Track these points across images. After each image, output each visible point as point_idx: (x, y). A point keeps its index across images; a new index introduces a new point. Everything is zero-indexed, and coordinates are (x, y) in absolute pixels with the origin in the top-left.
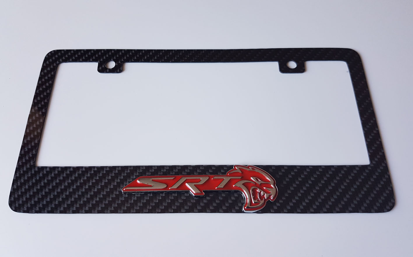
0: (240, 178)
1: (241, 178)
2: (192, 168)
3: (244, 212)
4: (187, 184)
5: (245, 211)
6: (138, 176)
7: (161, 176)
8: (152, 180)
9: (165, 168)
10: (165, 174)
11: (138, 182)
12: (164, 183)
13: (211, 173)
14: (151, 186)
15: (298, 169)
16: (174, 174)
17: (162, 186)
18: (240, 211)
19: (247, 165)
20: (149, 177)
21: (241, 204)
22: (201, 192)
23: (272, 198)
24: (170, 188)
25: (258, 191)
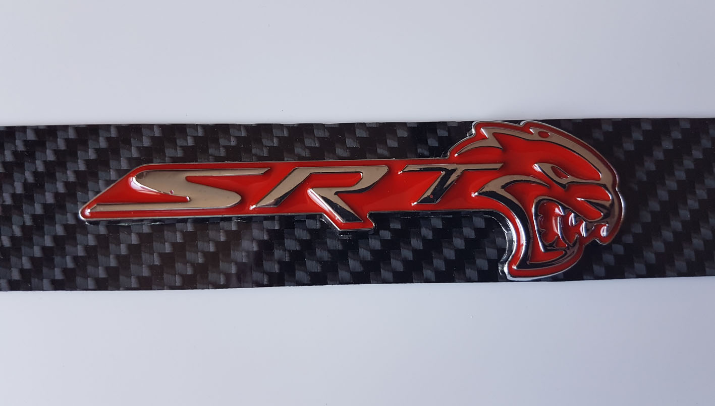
0: (498, 166)
1: (502, 167)
2: (327, 134)
3: (504, 279)
4: (312, 193)
5: (509, 277)
6: (138, 161)
7: (220, 163)
8: (188, 179)
9: (231, 131)
10: (234, 156)
11: (135, 184)
12: (234, 191)
13: (394, 153)
14: (183, 200)
15: (684, 131)
16: (266, 154)
17: (227, 200)
18: (491, 275)
19: (518, 122)
20: (176, 166)
21: (495, 251)
22: (365, 220)
23: (604, 233)
24: (252, 207)
25: (558, 211)
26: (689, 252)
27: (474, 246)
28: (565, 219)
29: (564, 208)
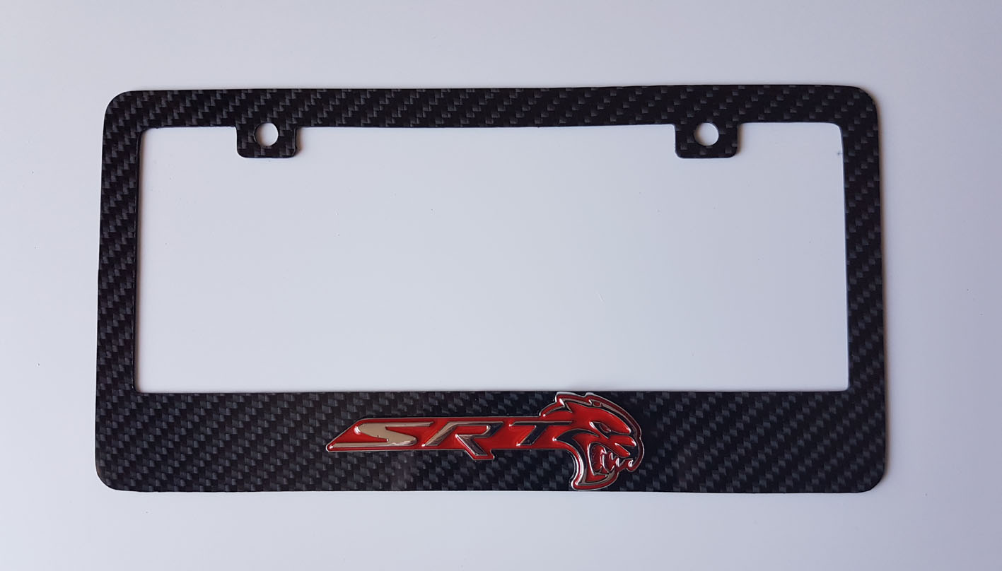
3: (573, 491)
4: (457, 437)
5: (575, 489)
8: (387, 428)
11: (357, 430)
12: (410, 435)
14: (385, 441)
16: (431, 410)
19: (584, 395)
20: (379, 420)
21: (567, 471)
22: (488, 453)
23: (630, 465)
24: (423, 445)
25: (603, 451)
26: (689, 477)
27: (555, 469)
28: (607, 457)
29: (607, 450)
